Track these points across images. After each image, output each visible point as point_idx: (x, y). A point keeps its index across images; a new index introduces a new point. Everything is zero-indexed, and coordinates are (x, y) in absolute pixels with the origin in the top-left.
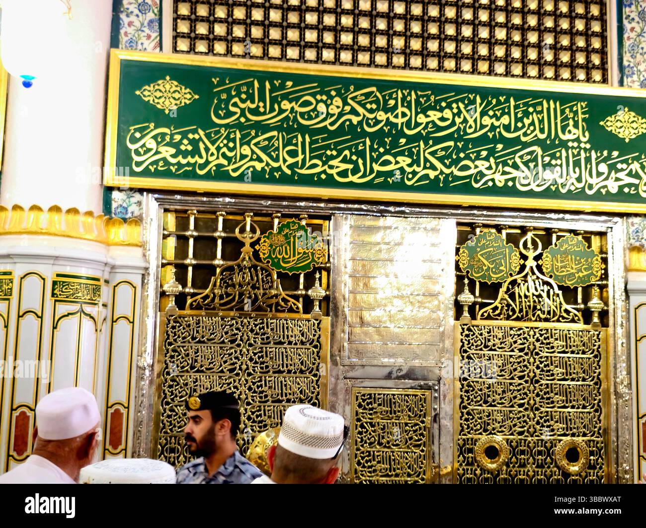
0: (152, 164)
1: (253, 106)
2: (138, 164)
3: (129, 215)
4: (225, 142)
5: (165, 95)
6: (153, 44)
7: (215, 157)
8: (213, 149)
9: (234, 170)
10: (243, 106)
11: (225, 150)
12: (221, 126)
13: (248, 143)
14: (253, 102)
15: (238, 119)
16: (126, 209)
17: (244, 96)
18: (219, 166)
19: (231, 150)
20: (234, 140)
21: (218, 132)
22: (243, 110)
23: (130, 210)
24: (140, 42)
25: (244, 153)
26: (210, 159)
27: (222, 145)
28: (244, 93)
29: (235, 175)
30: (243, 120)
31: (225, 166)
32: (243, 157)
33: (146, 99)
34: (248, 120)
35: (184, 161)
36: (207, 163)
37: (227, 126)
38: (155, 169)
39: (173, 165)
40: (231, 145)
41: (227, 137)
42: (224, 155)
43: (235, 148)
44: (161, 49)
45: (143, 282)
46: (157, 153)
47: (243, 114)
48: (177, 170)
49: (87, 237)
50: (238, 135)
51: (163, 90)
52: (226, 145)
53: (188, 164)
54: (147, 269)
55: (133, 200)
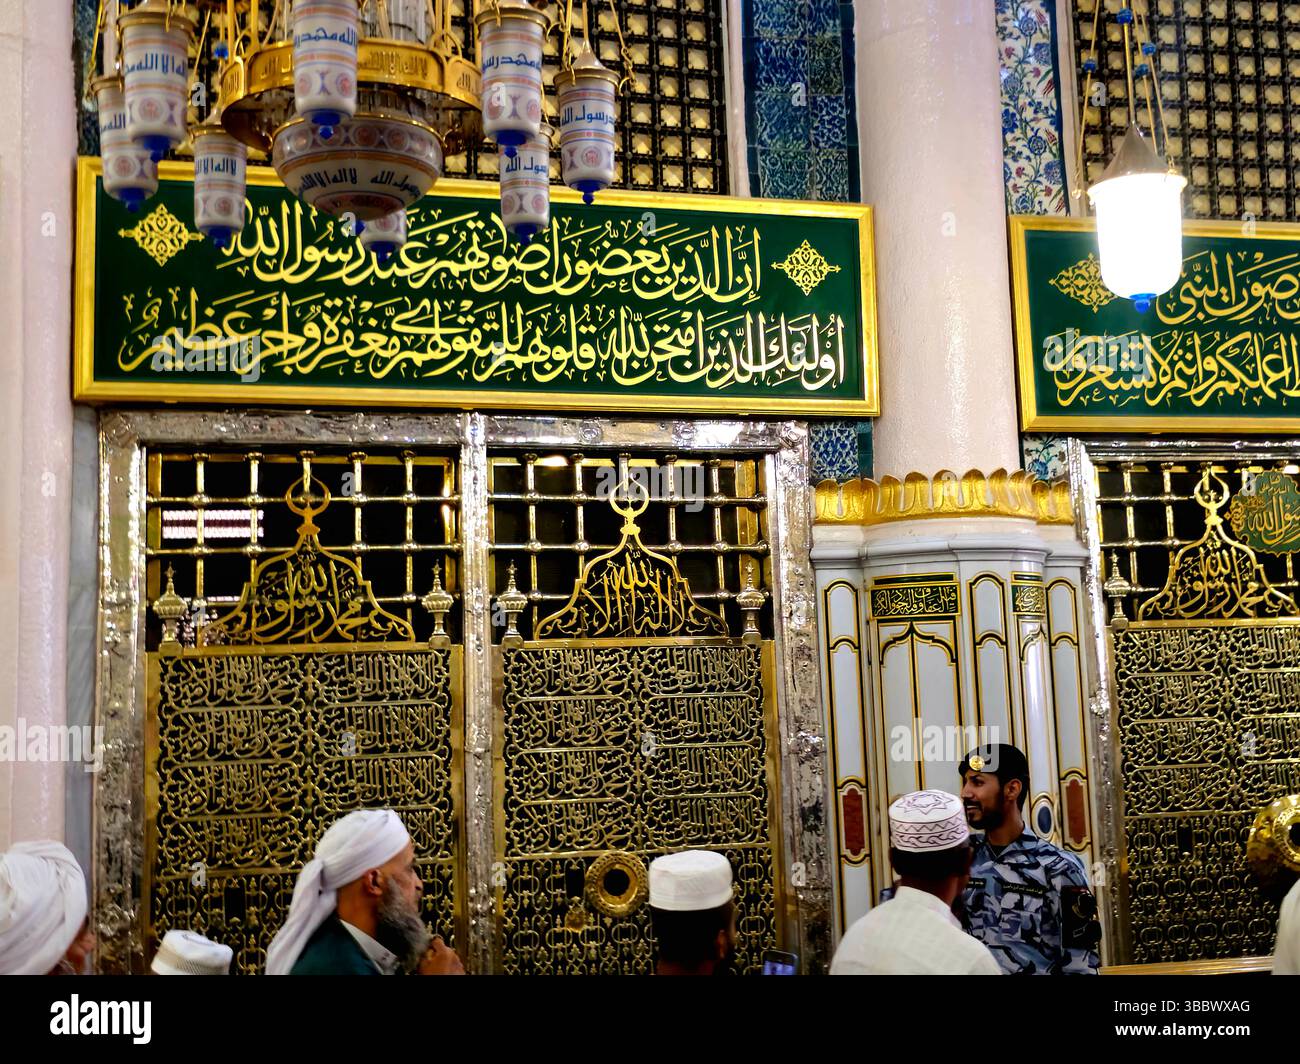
0: (1083, 393)
1: (1212, 294)
2: (1066, 394)
3: (1050, 475)
4: (1180, 352)
5: (1090, 283)
6: (1055, 202)
7: (1168, 378)
8: (1165, 365)
9: (1199, 396)
10: (1198, 294)
11: (1181, 365)
12: (1173, 327)
13: (1212, 353)
14: (1212, 287)
15: (1194, 315)
16: (1044, 465)
17: (1198, 279)
18: (1176, 391)
19: (1191, 364)
20: (1192, 349)
21: (1168, 338)
22: (1199, 301)
23: (1051, 466)
24: (1036, 200)
25: (1208, 368)
26: (1163, 380)
27: (1176, 358)
28: (1198, 273)
29: (1199, 403)
30: (1201, 316)
31: (1185, 391)
32: (1208, 374)
33: (1065, 291)
34: (1208, 316)
35: (1126, 387)
36: (1159, 387)
37: (1180, 327)
38: (1090, 400)
39: (1113, 393)
40: (1189, 356)
41: (1183, 345)
42: (1181, 373)
43: (1194, 361)
44: (1068, 211)
45: (1083, 579)
46: (1089, 375)
47: (1200, 308)
48: (1119, 401)
49: (1022, 512)
50: (1197, 341)
51: (1086, 275)
52: (1182, 358)
53: (1133, 391)
54: (1087, 559)
55: (1053, 451)
